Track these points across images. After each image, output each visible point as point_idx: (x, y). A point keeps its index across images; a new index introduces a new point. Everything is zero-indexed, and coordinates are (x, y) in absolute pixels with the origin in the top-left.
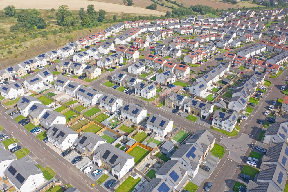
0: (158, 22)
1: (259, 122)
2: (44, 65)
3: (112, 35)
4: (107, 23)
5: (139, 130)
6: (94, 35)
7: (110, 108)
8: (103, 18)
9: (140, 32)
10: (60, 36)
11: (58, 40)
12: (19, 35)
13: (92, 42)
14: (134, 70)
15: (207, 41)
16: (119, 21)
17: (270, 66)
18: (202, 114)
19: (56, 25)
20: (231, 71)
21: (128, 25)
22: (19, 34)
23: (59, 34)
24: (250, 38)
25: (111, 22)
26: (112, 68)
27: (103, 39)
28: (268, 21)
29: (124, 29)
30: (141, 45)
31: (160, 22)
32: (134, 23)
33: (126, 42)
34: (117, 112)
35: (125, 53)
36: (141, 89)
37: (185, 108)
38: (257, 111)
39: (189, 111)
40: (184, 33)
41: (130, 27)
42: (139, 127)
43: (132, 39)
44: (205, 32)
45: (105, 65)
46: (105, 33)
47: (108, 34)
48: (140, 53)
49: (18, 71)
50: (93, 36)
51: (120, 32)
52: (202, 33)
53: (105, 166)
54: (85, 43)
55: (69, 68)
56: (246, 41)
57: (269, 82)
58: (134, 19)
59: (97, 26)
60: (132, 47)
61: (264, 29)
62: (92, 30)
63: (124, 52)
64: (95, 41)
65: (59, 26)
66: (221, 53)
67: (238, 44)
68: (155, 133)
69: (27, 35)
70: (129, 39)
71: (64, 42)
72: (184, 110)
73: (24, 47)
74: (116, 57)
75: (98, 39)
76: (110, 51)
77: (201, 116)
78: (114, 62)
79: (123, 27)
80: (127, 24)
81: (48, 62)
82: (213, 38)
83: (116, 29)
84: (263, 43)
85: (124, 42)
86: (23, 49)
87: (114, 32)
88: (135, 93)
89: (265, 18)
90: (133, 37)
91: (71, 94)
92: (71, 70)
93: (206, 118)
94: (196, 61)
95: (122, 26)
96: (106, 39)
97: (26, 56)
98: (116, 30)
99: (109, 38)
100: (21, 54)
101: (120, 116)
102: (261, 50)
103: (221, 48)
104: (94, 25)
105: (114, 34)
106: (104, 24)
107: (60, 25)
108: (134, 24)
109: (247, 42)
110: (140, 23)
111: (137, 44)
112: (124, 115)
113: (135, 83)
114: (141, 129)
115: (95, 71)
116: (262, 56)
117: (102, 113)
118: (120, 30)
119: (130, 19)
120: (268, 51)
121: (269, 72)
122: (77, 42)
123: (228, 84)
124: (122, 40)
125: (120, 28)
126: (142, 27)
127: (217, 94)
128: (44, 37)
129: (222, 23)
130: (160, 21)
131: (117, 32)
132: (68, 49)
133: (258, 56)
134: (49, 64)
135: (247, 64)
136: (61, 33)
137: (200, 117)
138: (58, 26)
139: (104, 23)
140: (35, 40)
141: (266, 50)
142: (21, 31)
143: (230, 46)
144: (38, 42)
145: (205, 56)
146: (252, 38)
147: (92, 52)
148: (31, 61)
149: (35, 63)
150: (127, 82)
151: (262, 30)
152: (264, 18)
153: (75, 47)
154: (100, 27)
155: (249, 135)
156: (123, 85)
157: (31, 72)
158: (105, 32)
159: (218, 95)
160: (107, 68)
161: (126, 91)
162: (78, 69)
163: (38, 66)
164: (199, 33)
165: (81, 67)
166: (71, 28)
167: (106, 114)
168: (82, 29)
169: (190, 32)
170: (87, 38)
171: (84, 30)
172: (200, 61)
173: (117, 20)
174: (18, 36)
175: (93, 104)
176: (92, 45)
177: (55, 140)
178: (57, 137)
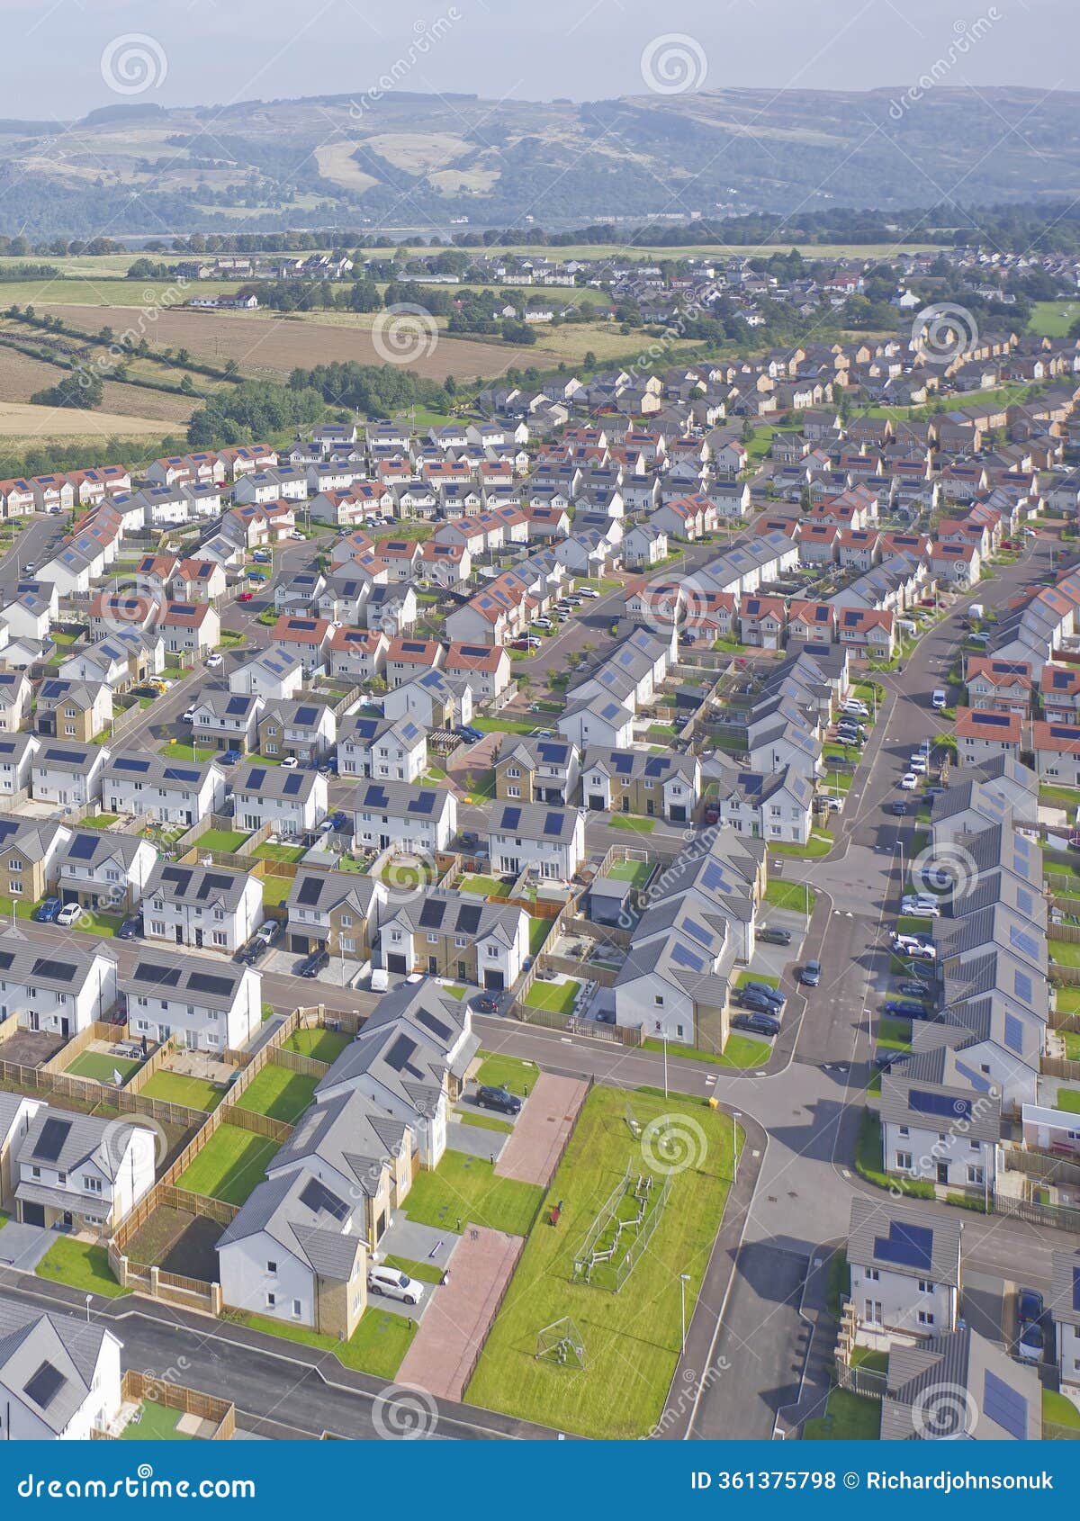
0: (172, 476)
1: (891, 809)
5: (461, 871)
7: (293, 816)
14: (261, 685)
15: (496, 546)
17: (852, 618)
18: (670, 800)
20: (689, 662)
21: (19, 502)
24: (700, 514)
28: (751, 423)
29: (10, 523)
30: (187, 586)
31: (179, 473)
32: (53, 489)
37: (589, 790)
38: (869, 781)
39: (609, 803)
40: (352, 516)
41: (31, 510)
42: (459, 859)
44: (458, 504)
52: (440, 513)
53: (432, 959)
56: (686, 531)
57: (869, 685)
61: (748, 465)
66: (596, 594)
67: (658, 549)
68: (533, 873)
72: (587, 802)
74: (135, 640)
76: (54, 626)
77: (667, 811)
78: (132, 667)
80: (15, 492)
82: (520, 532)
84: (778, 532)
85: (84, 582)
88: (334, 771)
89: (728, 411)
93: (688, 815)
94: (507, 635)
102: (779, 565)
103: (584, 574)
109: (690, 536)
110: (85, 484)
111: (164, 582)
114: (467, 868)
115: (96, 704)
116: (798, 590)
117: (267, 844)
120: (815, 567)
121: (859, 646)
123: (703, 707)
124: (77, 570)
127: (680, 742)
129: (518, 452)
130: (183, 468)
133: (778, 591)
135: (746, 626)
137: (662, 817)
141: (804, 564)
143: (622, 563)
145: (535, 613)
146: (711, 513)
150: (282, 729)
151: (741, 474)
152: (720, 411)
155: (872, 847)
159: (688, 743)
164: (428, 515)
165: (20, 692)
169: (379, 514)
172: (523, 635)
175: (201, 815)
177: (193, 911)
178: (203, 894)
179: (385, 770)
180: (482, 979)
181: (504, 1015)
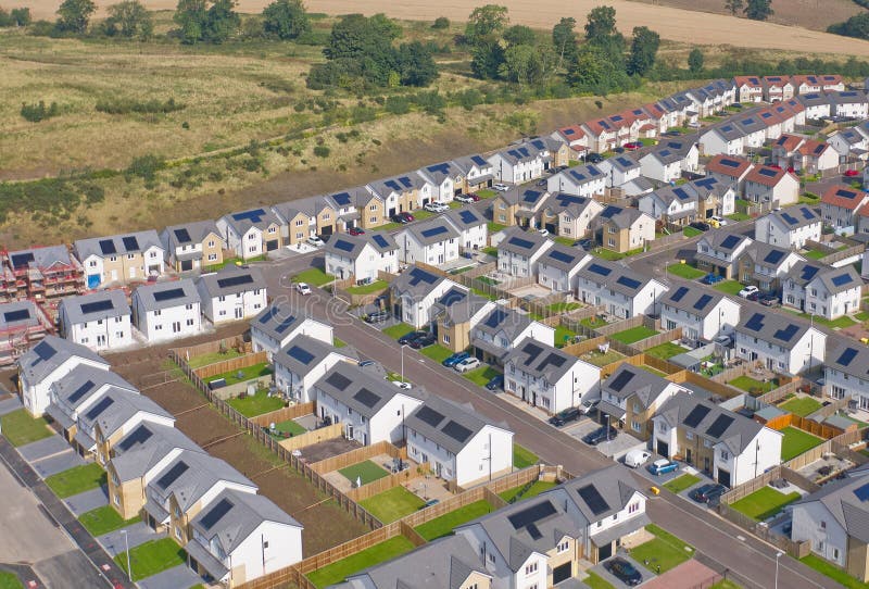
2: (443, 200)
3: (686, 123)
4: (662, 80)
5: (798, 391)
6: (619, 118)
7: (696, 327)
8: (646, 61)
9: (800, 119)
10: (487, 113)
11: (479, 128)
12: (342, 100)
13: (609, 141)
14: (777, 232)
16: (714, 75)
19: (465, 78)
21: (749, 93)
22: (341, 97)
23: (484, 106)
25: (678, 78)
26: (693, 225)
27: (652, 134)
29: (733, 106)
30: (804, 159)
32: (778, 86)
33: (746, 149)
34: (720, 341)
35: (744, 180)
36: (807, 284)
41: (758, 100)
42: (797, 382)
43: (767, 139)
45: (670, 212)
46: (657, 113)
47: (670, 120)
48: (802, 186)
49: (367, 208)
50: (614, 119)
51: (716, 114)
53: (689, 452)
54: (582, 142)
55: (541, 211)
58: (778, 68)
59: (626, 89)
60: (770, 164)
62: (605, 104)
63: (740, 179)
64: (621, 138)
65: (474, 80)
68: (852, 403)
69: (369, 104)
70: (756, 139)
71: (501, 138)
73: (368, 138)
74: (710, 188)
75: (632, 132)
76: (684, 174)
78: (701, 207)
79: (729, 98)
80: (745, 86)
81: (458, 192)
83: (703, 101)
85: (735, 148)
86: (365, 145)
87: (694, 114)
88: (780, 302)
90: (775, 132)
91: (555, 283)
92: (547, 218)
95: (727, 94)
96: (663, 135)
97: (376, 170)
98: (701, 108)
99: (672, 132)
100: (359, 161)
101: (732, 351)
104: (612, 86)
105: (694, 119)
106: (650, 84)
107: (482, 79)
108: (775, 90)
110: (804, 85)
111: (789, 154)
112: (744, 346)
113: (784, 267)
114: (805, 389)
115: (635, 226)
117: (669, 343)
118: (718, 109)
119: (760, 70)
122: (556, 136)
124: (728, 139)
125: (718, 99)
126: (812, 99)
128: (430, 111)
131: (705, 116)
132: (527, 155)
134: (459, 198)
136: (490, 103)
138: (471, 79)
139: (653, 80)
140: (403, 120)
142: (348, 89)
144: (413, 127)
147: (615, 170)
148: (406, 182)
149: (419, 188)
150: (754, 264)
153: (550, 151)
154: (635, 95)
156: (736, 276)
157: (405, 216)
158: (661, 110)
160: (676, 223)
161: (749, 293)
162: (574, 216)
163: (426, 201)
165: (586, 211)
166: (524, 88)
167: (682, 346)
168: (565, 95)
170: (594, 123)
171: (574, 99)
173: (702, 71)
174: (338, 103)
175: (635, 314)
176: (610, 150)
177: (531, 379)
178: (540, 368)
179: (814, 306)
180: (716, 475)
181: (710, 506)
